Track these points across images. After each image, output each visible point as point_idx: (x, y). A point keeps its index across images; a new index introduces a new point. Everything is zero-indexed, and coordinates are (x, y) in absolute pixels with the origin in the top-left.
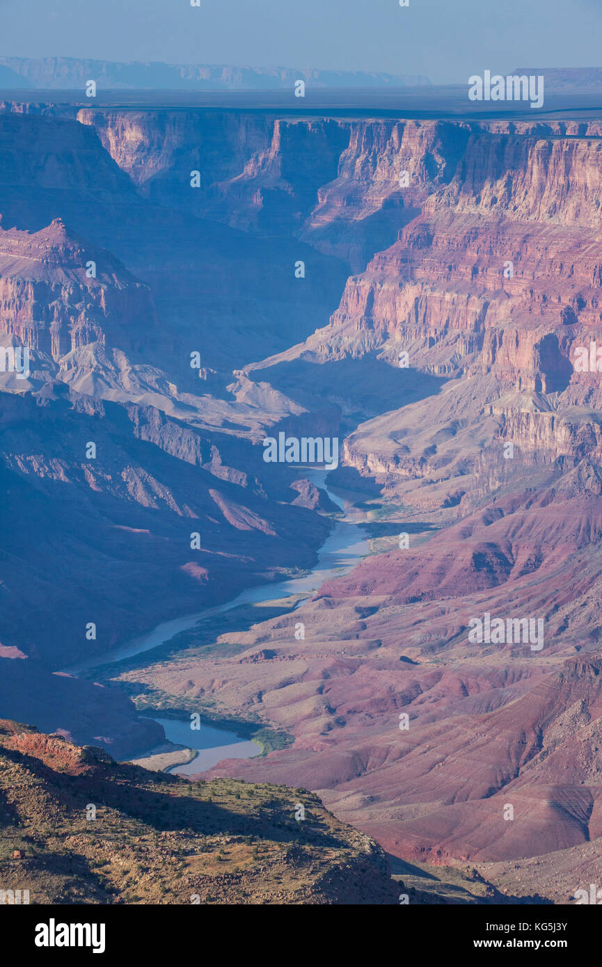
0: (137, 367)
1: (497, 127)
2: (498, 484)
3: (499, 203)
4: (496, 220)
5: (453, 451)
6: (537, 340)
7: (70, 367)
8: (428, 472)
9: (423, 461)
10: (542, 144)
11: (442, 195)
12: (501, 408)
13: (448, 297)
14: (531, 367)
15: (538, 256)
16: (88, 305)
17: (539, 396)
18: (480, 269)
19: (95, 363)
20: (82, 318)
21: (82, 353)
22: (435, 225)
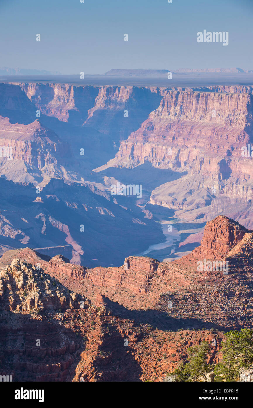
0: (69, 172)
1: (153, 89)
2: (221, 210)
3: (177, 114)
4: (177, 121)
5: (193, 200)
6: (218, 161)
7: (45, 172)
8: (185, 208)
9: (183, 204)
10: (196, 94)
11: (156, 112)
12: (207, 185)
13: (164, 148)
14: (217, 171)
15: (198, 133)
16: (50, 150)
17: (220, 181)
18: (175, 138)
19: (54, 170)
20: (49, 154)
21: (49, 167)
22: (154, 122)
